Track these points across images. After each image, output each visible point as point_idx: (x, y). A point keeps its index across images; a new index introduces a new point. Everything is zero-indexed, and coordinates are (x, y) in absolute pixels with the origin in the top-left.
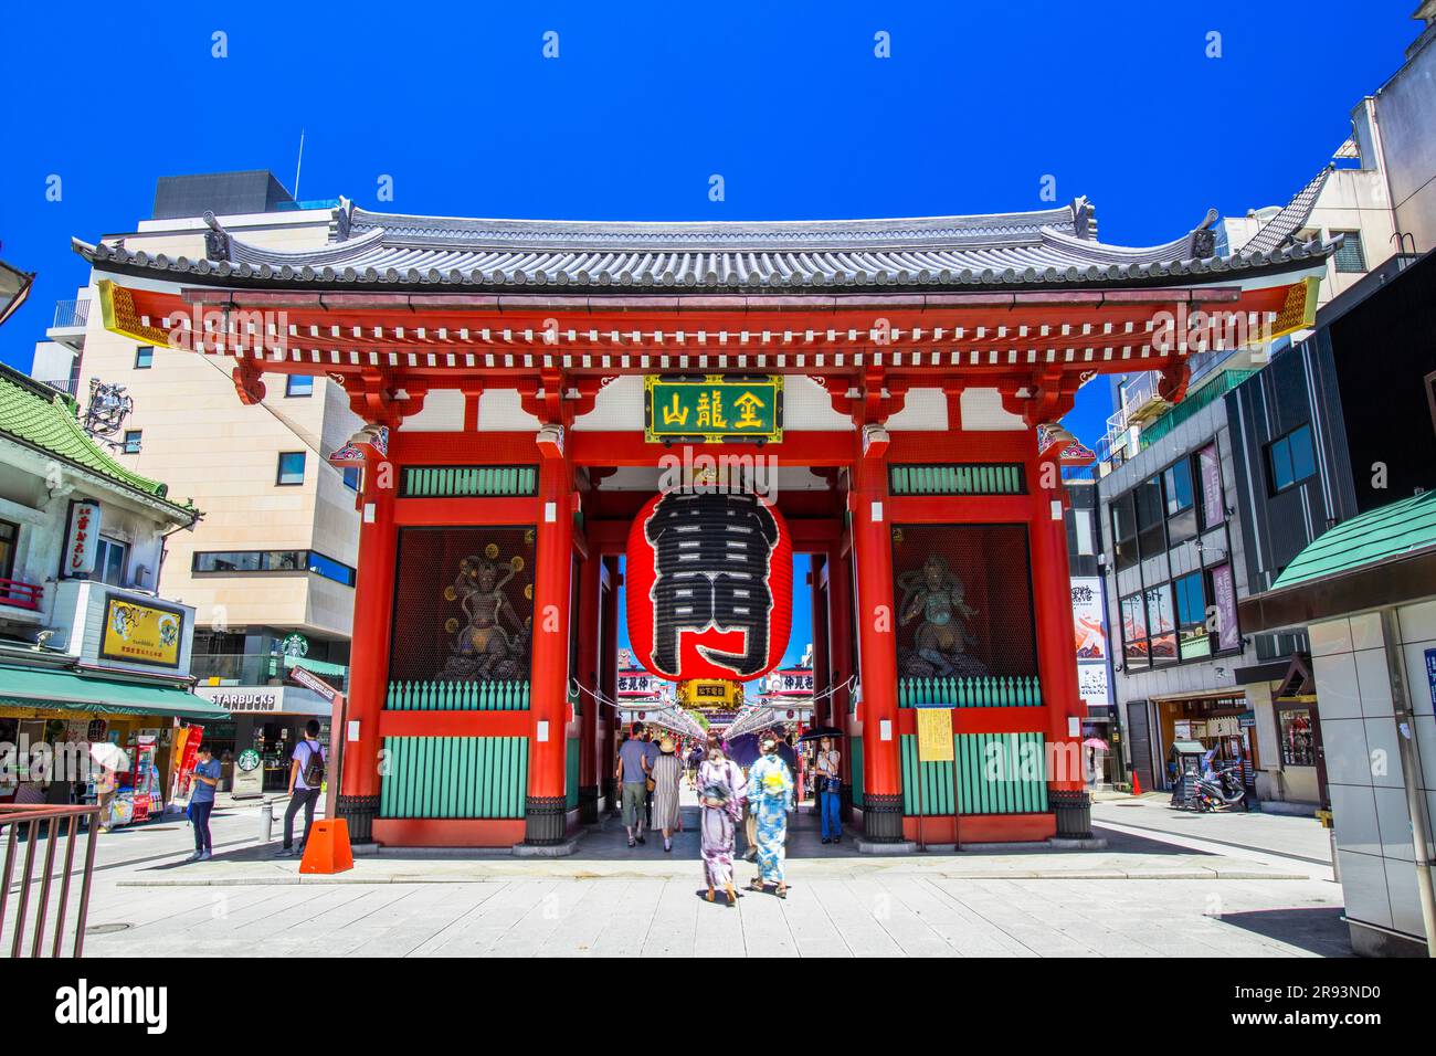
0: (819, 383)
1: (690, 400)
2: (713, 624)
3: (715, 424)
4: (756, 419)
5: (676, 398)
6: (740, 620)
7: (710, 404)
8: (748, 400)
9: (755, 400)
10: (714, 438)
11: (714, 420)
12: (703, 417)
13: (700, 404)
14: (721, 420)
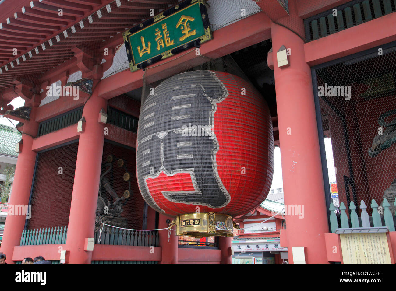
1: (151, 38)
2: (163, 170)
3: (168, 45)
4: (192, 30)
5: (143, 39)
6: (183, 164)
7: (162, 34)
8: (184, 21)
9: (188, 19)
10: (167, 54)
11: (166, 42)
12: (160, 44)
13: (156, 37)
14: (171, 41)
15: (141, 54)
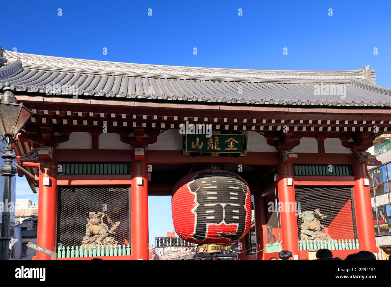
0: (262, 134)
2: (223, 222)
4: (235, 147)
5: (198, 139)
6: (235, 221)
7: (214, 141)
8: (231, 140)
9: (234, 140)
10: (215, 155)
11: (215, 147)
12: (210, 146)
13: (209, 142)
14: (219, 147)
15: (193, 147)
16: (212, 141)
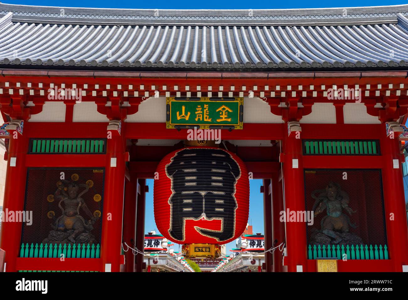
2: (204, 216)
3: (205, 120)
4: (228, 118)
5: (183, 108)
6: (219, 214)
8: (224, 109)
9: (227, 109)
10: (204, 127)
11: (205, 118)
12: (198, 117)
13: (197, 111)
14: (209, 118)
15: (179, 118)
16: (201, 110)
